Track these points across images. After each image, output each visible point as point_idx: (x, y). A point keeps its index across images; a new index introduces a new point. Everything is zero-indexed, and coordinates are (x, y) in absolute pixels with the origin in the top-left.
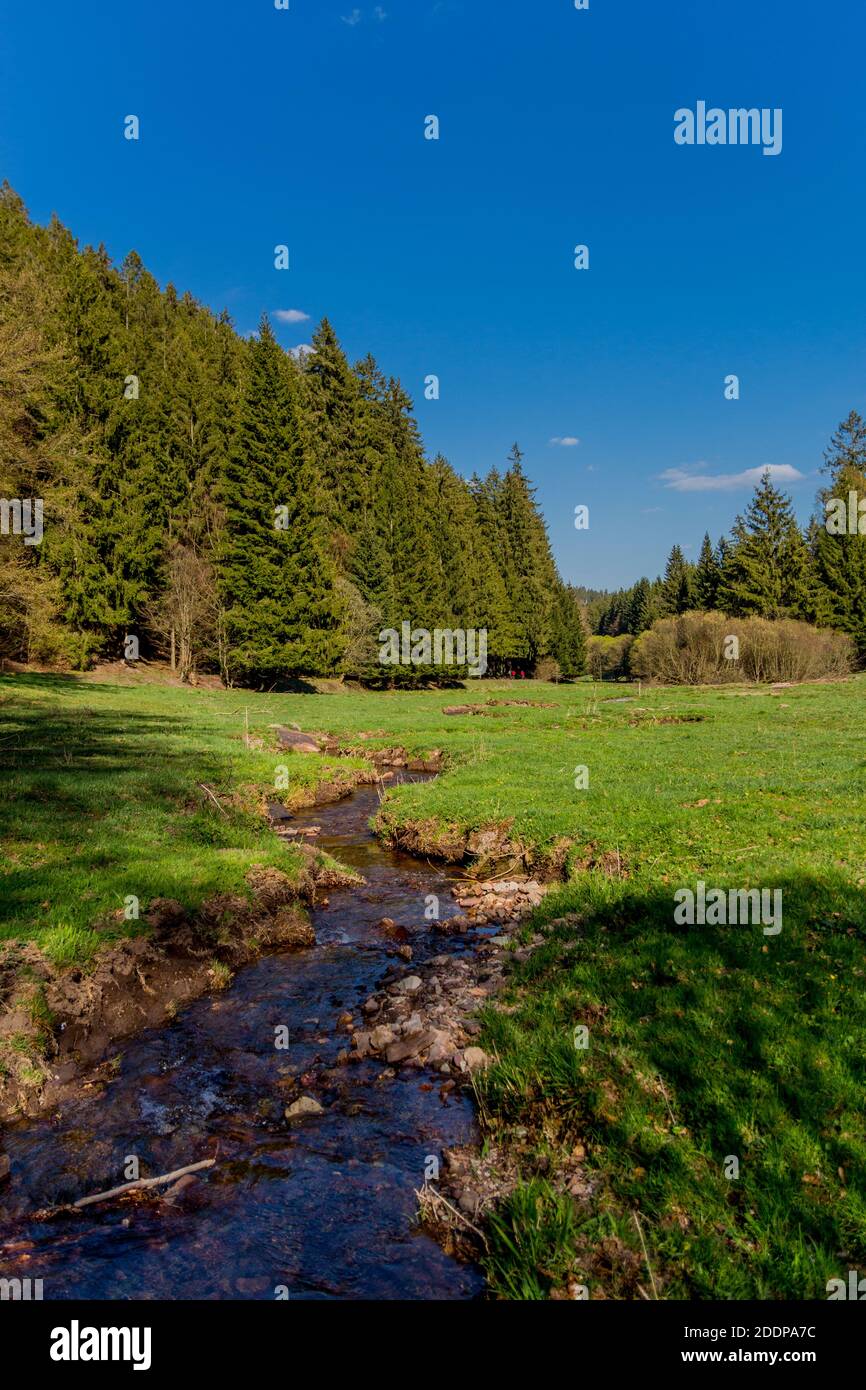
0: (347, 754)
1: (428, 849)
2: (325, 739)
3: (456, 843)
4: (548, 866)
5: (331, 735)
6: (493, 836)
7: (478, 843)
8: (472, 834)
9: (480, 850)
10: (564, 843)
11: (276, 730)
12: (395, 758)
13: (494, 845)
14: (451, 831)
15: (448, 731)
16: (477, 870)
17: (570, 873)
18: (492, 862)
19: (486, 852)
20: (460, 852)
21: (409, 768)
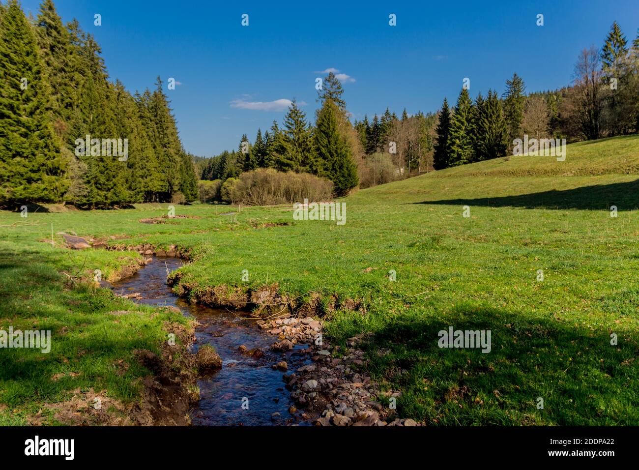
0: (115, 249)
1: (223, 303)
2: (92, 240)
3: (241, 298)
4: (307, 308)
5: (95, 238)
6: (268, 293)
7: (258, 298)
8: (253, 293)
9: (260, 302)
10: (315, 295)
11: (62, 236)
12: (146, 250)
13: (268, 298)
14: (237, 292)
15: (161, 233)
16: (259, 312)
17: (326, 311)
18: (268, 307)
19: (264, 302)
20: (245, 303)
21: (157, 255)
